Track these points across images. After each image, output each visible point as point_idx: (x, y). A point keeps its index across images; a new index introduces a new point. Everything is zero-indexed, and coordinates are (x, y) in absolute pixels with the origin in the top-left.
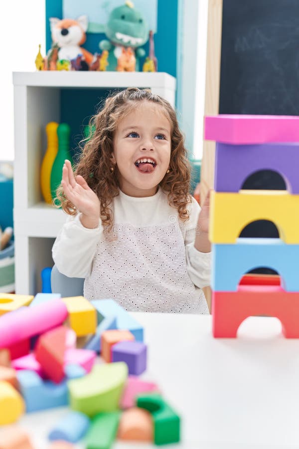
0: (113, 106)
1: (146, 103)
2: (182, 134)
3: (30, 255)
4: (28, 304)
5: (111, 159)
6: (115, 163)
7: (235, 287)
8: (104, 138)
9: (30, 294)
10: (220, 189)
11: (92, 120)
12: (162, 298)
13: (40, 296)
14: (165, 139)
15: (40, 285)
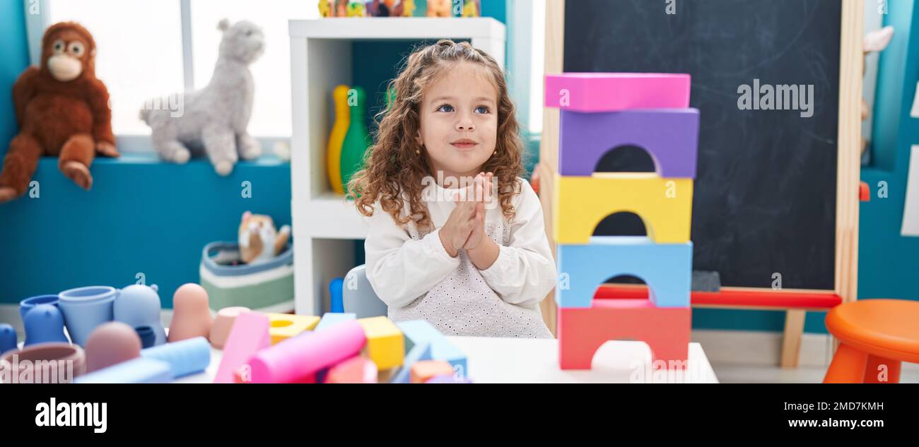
0: (418, 67)
1: (463, 64)
2: (512, 103)
3: (314, 261)
4: (312, 328)
5: (417, 138)
6: (421, 143)
7: (589, 302)
8: (407, 110)
9: (315, 315)
10: (566, 171)
11: (391, 85)
12: (491, 318)
13: (328, 316)
14: (488, 112)
15: (329, 302)
